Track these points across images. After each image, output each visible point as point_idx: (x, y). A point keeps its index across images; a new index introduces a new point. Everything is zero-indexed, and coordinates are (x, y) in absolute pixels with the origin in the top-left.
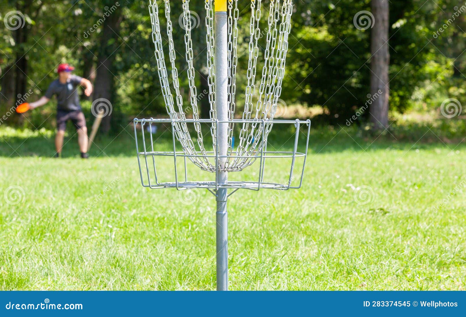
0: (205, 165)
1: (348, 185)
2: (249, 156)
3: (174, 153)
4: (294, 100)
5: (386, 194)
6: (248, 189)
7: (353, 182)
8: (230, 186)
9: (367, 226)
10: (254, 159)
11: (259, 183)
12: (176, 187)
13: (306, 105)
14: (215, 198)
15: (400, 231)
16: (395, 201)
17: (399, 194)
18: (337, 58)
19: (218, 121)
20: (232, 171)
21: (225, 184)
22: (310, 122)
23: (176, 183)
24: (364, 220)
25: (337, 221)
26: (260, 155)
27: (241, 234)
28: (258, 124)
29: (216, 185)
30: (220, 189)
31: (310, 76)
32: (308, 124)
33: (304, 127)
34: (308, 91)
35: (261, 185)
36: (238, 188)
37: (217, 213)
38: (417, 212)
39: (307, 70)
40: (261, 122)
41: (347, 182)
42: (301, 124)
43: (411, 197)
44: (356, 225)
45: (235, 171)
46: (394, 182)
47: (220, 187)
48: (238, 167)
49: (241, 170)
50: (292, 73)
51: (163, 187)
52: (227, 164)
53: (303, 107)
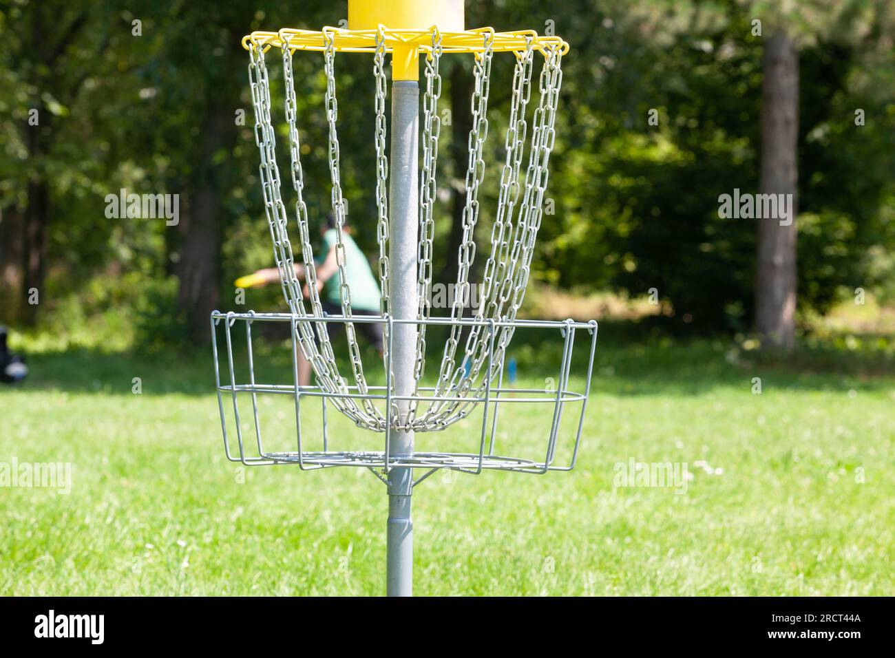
0: (362, 415)
1: (697, 464)
2: (461, 398)
3: (295, 389)
4: (603, 282)
5: (776, 484)
6: (458, 469)
7: (709, 457)
8: (419, 462)
9: (733, 551)
10: (471, 405)
11: (480, 457)
12: (299, 462)
13: (624, 294)
14: (385, 487)
15: (800, 565)
16: (796, 498)
17: (806, 482)
18: (691, 199)
19: (392, 320)
20: (424, 430)
21: (411, 458)
22: (596, 326)
23: (299, 454)
24: (727, 537)
25: (670, 538)
26: (484, 397)
27: (459, 565)
28: (483, 327)
29: (385, 460)
30: (394, 468)
31: (634, 235)
32: (593, 329)
33: (582, 336)
34: (630, 266)
35: (484, 461)
36: (436, 469)
37: (390, 522)
38: (838, 524)
39: (629, 221)
40: (488, 323)
41: (697, 457)
42: (578, 330)
43: (830, 491)
44: (710, 548)
45: (432, 430)
46: (795, 458)
47: (396, 464)
48: (437, 421)
49: (443, 429)
50: (599, 229)
51: (272, 462)
52: (412, 414)
53: (618, 296)
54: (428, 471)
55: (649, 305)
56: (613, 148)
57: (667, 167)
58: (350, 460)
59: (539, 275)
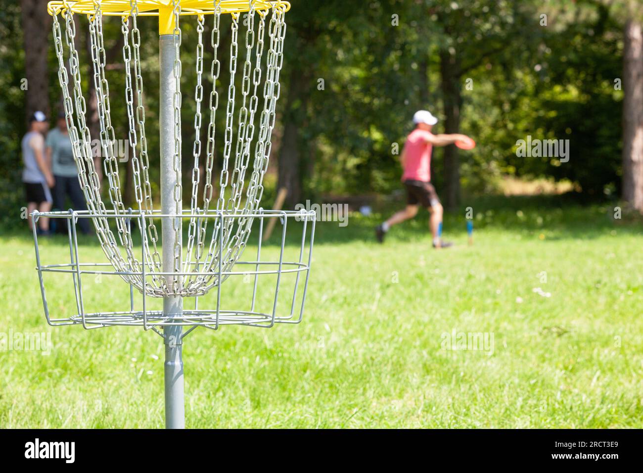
12: (83, 323)
14: (162, 341)
36: (196, 326)
37: (166, 365)
52: (175, 284)
53: (548, 182)
54: (189, 328)
55: (565, 186)
56: (547, 95)
57: (577, 105)
58: (133, 319)
59: (503, 170)
